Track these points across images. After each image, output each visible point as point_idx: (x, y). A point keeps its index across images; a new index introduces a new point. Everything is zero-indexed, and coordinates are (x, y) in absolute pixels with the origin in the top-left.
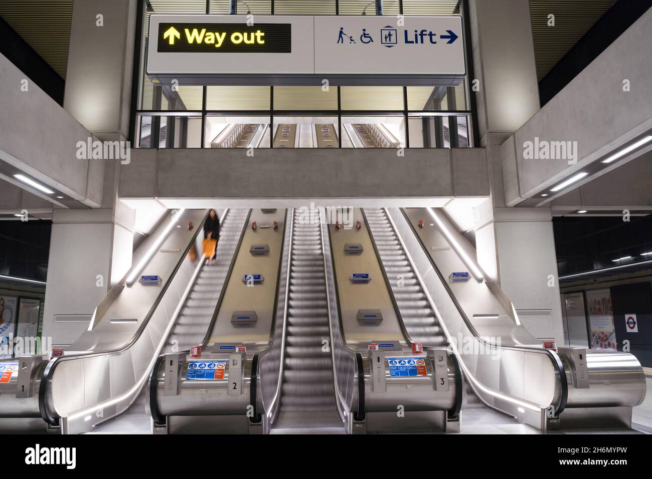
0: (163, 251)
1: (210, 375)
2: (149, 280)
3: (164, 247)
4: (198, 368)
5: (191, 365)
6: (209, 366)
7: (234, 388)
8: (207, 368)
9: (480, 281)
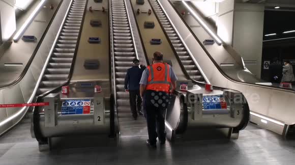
0: (36, 21)
1: (80, 111)
2: (28, 39)
3: (37, 18)
4: (70, 105)
5: (64, 104)
6: (78, 104)
7: (99, 120)
8: (76, 105)
9: (220, 45)
